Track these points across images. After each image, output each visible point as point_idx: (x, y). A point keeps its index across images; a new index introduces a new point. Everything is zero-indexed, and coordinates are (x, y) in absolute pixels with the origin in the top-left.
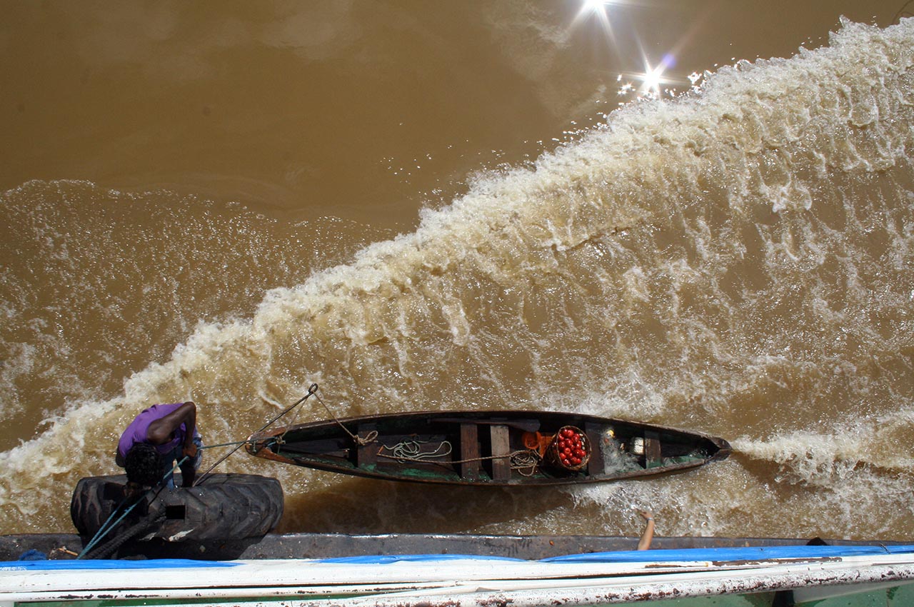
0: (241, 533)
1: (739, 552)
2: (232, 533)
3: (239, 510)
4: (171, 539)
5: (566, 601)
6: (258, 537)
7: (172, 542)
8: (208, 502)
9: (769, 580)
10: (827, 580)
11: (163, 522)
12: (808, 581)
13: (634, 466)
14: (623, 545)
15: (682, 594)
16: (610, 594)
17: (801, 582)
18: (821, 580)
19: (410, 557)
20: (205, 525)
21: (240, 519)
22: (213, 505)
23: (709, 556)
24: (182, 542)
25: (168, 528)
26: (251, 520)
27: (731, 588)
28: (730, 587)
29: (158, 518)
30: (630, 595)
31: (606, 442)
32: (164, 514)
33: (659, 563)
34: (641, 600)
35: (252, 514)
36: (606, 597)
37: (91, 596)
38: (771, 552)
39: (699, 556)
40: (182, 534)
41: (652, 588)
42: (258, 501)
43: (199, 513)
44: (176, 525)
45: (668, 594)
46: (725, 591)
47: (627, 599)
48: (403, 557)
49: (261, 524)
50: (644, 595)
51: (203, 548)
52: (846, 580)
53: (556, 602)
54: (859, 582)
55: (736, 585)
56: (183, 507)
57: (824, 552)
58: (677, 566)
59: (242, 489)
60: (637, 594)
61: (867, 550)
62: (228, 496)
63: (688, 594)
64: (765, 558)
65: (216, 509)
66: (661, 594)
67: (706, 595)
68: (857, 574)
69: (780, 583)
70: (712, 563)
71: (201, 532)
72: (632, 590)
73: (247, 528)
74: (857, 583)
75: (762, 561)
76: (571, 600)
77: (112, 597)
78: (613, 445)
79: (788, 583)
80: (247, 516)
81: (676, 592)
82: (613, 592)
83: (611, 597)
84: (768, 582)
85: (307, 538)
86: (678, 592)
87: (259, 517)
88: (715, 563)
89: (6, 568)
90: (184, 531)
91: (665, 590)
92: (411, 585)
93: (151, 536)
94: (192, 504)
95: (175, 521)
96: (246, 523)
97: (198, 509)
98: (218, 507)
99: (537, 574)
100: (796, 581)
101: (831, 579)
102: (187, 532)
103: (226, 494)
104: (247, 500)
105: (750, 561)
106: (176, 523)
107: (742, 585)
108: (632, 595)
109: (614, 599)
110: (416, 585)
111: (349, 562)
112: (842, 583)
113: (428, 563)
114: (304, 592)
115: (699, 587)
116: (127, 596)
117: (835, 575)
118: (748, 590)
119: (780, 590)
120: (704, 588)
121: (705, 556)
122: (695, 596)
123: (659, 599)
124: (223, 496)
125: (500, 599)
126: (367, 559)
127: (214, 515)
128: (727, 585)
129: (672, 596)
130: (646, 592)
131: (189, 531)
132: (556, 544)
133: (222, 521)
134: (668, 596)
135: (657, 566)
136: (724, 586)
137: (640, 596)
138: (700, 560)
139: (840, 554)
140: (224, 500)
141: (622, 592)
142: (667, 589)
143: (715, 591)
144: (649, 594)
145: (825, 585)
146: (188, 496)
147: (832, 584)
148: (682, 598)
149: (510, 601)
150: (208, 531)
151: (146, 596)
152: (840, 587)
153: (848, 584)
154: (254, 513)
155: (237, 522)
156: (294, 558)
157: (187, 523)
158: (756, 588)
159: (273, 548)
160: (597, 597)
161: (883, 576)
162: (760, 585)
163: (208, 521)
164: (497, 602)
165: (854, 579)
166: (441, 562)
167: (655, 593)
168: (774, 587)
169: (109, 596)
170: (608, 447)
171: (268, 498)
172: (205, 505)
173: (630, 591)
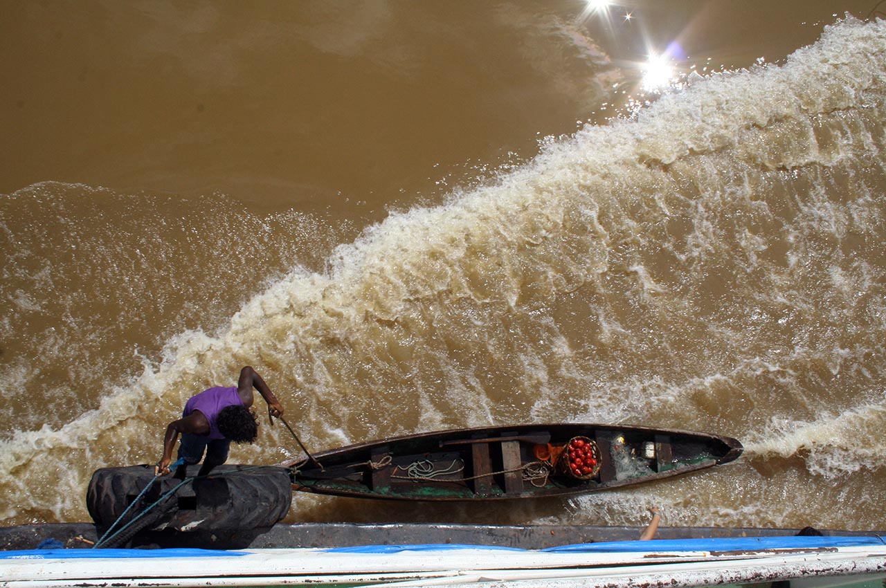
0: (250, 523)
1: (736, 542)
2: (241, 524)
3: (249, 501)
4: (183, 529)
6: (267, 527)
7: (184, 532)
9: (766, 571)
10: (824, 571)
11: (175, 513)
12: (804, 572)
14: (622, 535)
15: (680, 584)
16: (609, 584)
17: (798, 572)
18: (817, 571)
19: (414, 547)
20: (216, 515)
21: (249, 510)
22: (223, 495)
23: (706, 546)
24: (194, 532)
25: (180, 518)
26: (261, 511)
27: (729, 579)
28: (727, 577)
29: (171, 508)
30: (629, 585)
32: (176, 505)
33: (657, 553)
35: (262, 505)
37: (105, 584)
38: (768, 542)
39: (697, 546)
40: (194, 524)
41: (650, 578)
42: (267, 492)
43: (209, 504)
44: (188, 515)
45: (667, 584)
46: (722, 581)
48: (407, 547)
49: (270, 514)
50: (642, 585)
51: (214, 537)
52: (842, 571)
54: (855, 574)
55: (733, 575)
56: (195, 497)
57: (820, 543)
58: (675, 556)
59: (251, 480)
60: (635, 584)
61: (863, 540)
62: (238, 488)
63: (685, 585)
64: (762, 548)
65: (226, 500)
66: (659, 584)
67: (703, 585)
68: (853, 565)
69: (776, 574)
70: (709, 553)
71: (212, 521)
72: (630, 580)
73: (256, 518)
74: (852, 574)
75: (759, 551)
77: (125, 585)
79: (785, 574)
80: (257, 507)
81: (674, 582)
82: (612, 582)
84: (765, 573)
85: (315, 527)
86: (676, 582)
87: (268, 508)
88: (712, 553)
89: (25, 557)
90: (196, 520)
91: (663, 580)
92: (415, 575)
93: (164, 526)
94: (204, 495)
95: (186, 511)
96: (255, 514)
97: (209, 499)
98: (229, 497)
99: (539, 564)
100: (792, 571)
101: (828, 570)
102: (198, 523)
103: (236, 486)
104: (257, 492)
105: (747, 551)
106: (189, 513)
107: (739, 576)
108: (631, 585)
110: (420, 575)
111: (356, 552)
112: (838, 574)
113: (432, 552)
114: (311, 581)
115: (697, 577)
116: (139, 585)
117: (831, 566)
118: (745, 580)
119: (776, 580)
120: (702, 579)
121: (702, 546)
124: (233, 487)
126: (371, 549)
127: (225, 506)
128: (724, 576)
129: (670, 586)
130: (644, 582)
131: (201, 521)
132: (557, 534)
133: (233, 511)
134: (667, 586)
135: (656, 556)
136: (722, 577)
137: (638, 586)
138: (698, 550)
139: (836, 544)
140: (235, 491)
141: (621, 582)
142: (665, 579)
143: (713, 581)
144: (648, 584)
145: (822, 576)
147: (829, 575)
150: (218, 522)
151: (158, 585)
152: (837, 578)
153: (844, 575)
154: (264, 504)
155: (247, 512)
156: (302, 547)
157: (198, 513)
158: (753, 578)
159: (282, 537)
161: (879, 567)
162: (757, 575)
163: (218, 511)
165: (850, 570)
166: (445, 552)
167: (654, 583)
168: (771, 577)
169: (123, 585)
171: (277, 490)
173: (628, 582)
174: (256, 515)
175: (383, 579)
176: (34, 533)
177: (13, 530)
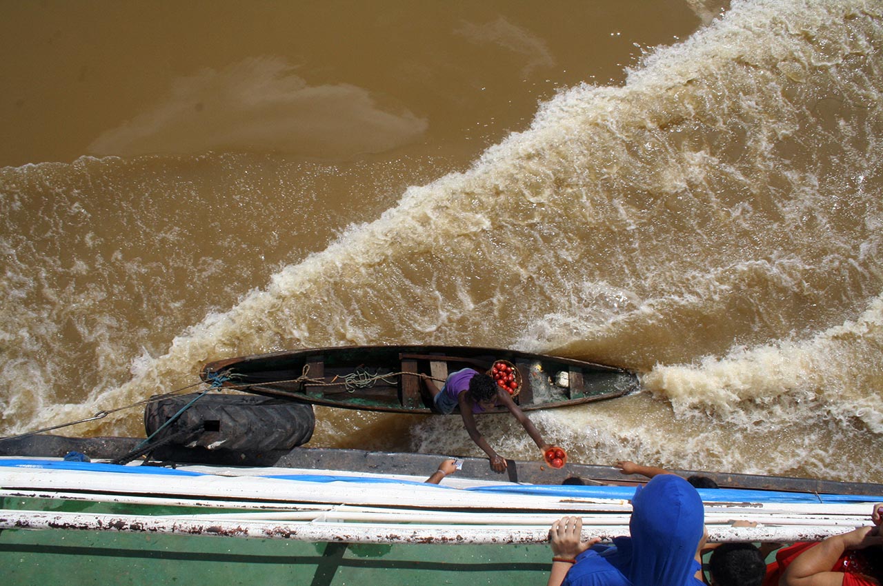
0: (267, 446)
2: (260, 446)
3: (265, 427)
4: (209, 447)
5: (347, 537)
6: (287, 450)
7: (210, 450)
8: (238, 419)
11: (202, 433)
13: (560, 398)
15: (466, 541)
16: (391, 535)
20: (236, 437)
21: (266, 435)
22: (244, 421)
24: (218, 450)
25: (206, 438)
26: (277, 436)
27: (519, 539)
28: (517, 537)
29: (197, 429)
30: (412, 537)
31: (534, 376)
32: (202, 426)
33: (574, 499)
34: (423, 542)
35: (277, 431)
36: (387, 537)
37: (34, 495)
40: (218, 444)
41: (435, 534)
42: (284, 420)
43: (230, 427)
44: (213, 436)
45: (451, 539)
46: (512, 541)
47: (408, 541)
49: (286, 439)
50: (425, 539)
51: (243, 456)
53: (337, 537)
55: (524, 537)
56: (219, 422)
58: (591, 503)
59: (271, 410)
60: (419, 537)
62: (257, 415)
63: (471, 541)
65: (245, 425)
66: (445, 539)
67: (492, 543)
71: (233, 442)
72: (415, 533)
73: (273, 442)
76: (352, 537)
77: (50, 497)
78: (541, 378)
80: (273, 432)
81: (459, 538)
82: (395, 533)
83: (392, 537)
86: (461, 539)
87: (284, 434)
90: (219, 440)
91: (448, 536)
93: (194, 444)
94: (225, 420)
95: (212, 432)
97: (230, 424)
98: (247, 423)
102: (221, 443)
103: (255, 414)
104: (274, 419)
106: (213, 434)
107: (531, 537)
108: (414, 538)
109: (395, 540)
116: (61, 497)
120: (489, 537)
122: (480, 544)
123: (442, 544)
124: (252, 414)
125: (285, 530)
127: (244, 430)
128: (514, 536)
129: (455, 541)
130: (428, 536)
131: (224, 441)
133: (251, 435)
134: (451, 542)
135: (572, 502)
136: (511, 537)
137: (422, 539)
140: (253, 418)
141: (404, 534)
143: (501, 540)
144: (432, 538)
146: (223, 413)
148: (466, 544)
149: (294, 533)
150: (239, 443)
151: (76, 498)
154: (280, 430)
155: (264, 436)
156: (316, 469)
157: (221, 435)
159: (299, 459)
160: (378, 537)
163: (238, 434)
164: (282, 533)
167: (437, 537)
169: (48, 496)
170: (536, 380)
171: (294, 419)
172: (237, 421)
173: (412, 534)
174: (273, 438)
175: (263, 507)
176: (103, 444)
177: (88, 441)
